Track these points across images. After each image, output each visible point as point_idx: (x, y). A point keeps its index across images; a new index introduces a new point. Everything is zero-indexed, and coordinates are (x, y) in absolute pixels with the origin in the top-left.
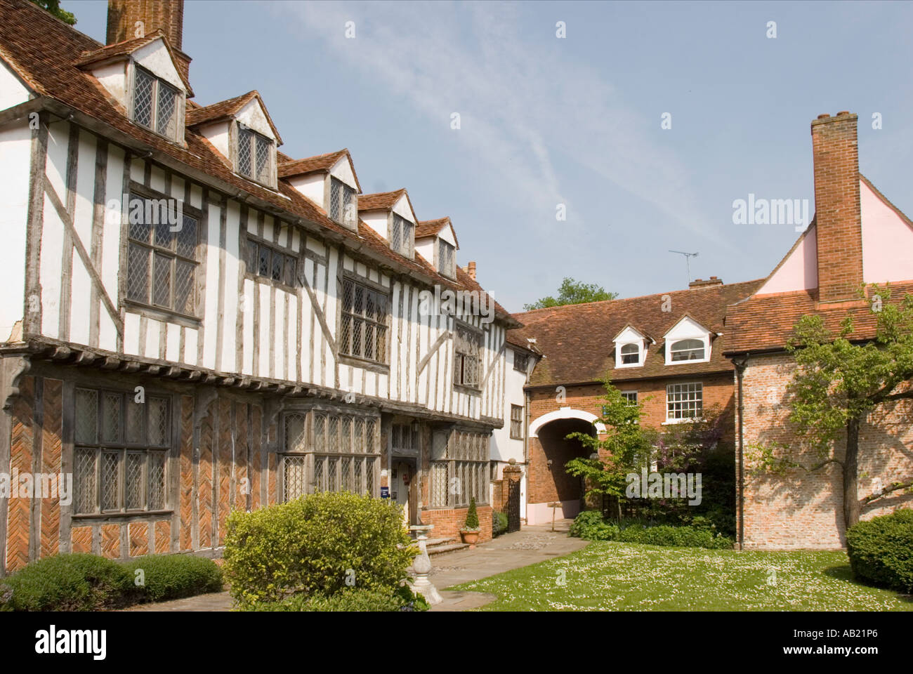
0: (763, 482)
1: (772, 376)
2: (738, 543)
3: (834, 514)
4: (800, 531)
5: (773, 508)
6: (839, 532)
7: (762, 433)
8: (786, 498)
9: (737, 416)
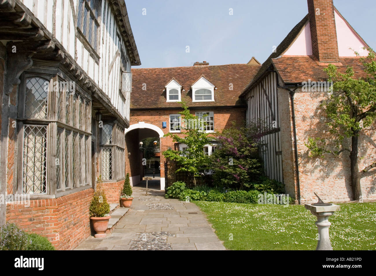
0: (308, 162)
1: (308, 99)
2: (296, 200)
3: (344, 181)
4: (328, 192)
5: (314, 178)
6: (347, 192)
7: (306, 132)
8: (320, 171)
9: (292, 122)
